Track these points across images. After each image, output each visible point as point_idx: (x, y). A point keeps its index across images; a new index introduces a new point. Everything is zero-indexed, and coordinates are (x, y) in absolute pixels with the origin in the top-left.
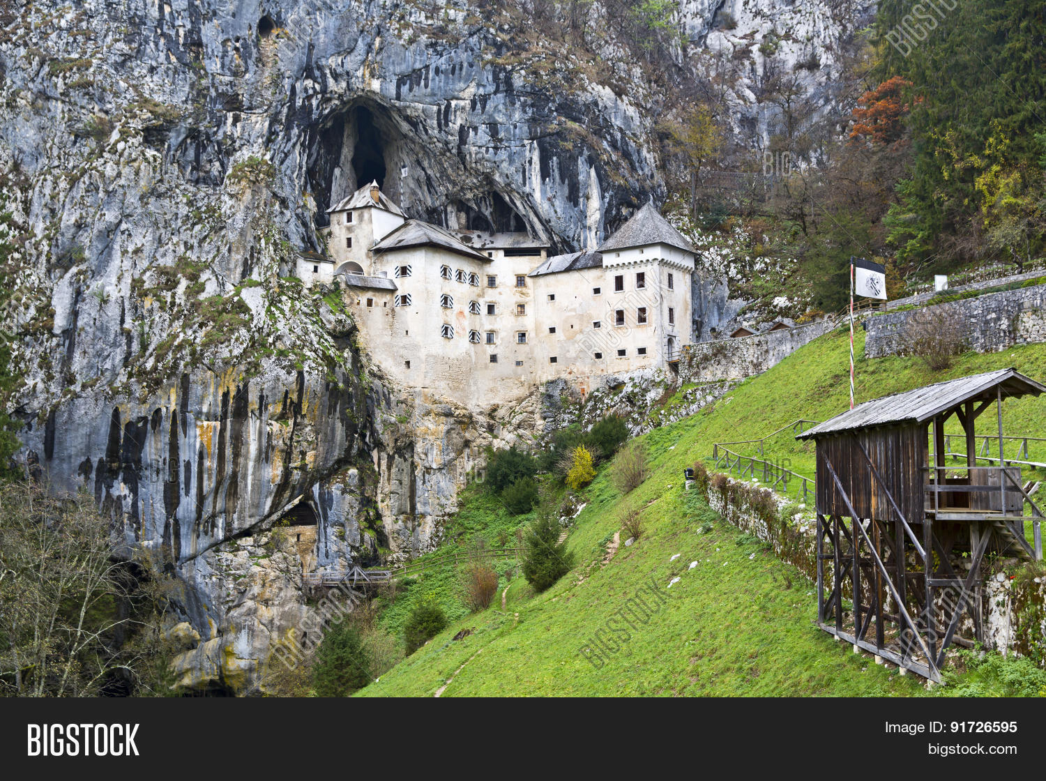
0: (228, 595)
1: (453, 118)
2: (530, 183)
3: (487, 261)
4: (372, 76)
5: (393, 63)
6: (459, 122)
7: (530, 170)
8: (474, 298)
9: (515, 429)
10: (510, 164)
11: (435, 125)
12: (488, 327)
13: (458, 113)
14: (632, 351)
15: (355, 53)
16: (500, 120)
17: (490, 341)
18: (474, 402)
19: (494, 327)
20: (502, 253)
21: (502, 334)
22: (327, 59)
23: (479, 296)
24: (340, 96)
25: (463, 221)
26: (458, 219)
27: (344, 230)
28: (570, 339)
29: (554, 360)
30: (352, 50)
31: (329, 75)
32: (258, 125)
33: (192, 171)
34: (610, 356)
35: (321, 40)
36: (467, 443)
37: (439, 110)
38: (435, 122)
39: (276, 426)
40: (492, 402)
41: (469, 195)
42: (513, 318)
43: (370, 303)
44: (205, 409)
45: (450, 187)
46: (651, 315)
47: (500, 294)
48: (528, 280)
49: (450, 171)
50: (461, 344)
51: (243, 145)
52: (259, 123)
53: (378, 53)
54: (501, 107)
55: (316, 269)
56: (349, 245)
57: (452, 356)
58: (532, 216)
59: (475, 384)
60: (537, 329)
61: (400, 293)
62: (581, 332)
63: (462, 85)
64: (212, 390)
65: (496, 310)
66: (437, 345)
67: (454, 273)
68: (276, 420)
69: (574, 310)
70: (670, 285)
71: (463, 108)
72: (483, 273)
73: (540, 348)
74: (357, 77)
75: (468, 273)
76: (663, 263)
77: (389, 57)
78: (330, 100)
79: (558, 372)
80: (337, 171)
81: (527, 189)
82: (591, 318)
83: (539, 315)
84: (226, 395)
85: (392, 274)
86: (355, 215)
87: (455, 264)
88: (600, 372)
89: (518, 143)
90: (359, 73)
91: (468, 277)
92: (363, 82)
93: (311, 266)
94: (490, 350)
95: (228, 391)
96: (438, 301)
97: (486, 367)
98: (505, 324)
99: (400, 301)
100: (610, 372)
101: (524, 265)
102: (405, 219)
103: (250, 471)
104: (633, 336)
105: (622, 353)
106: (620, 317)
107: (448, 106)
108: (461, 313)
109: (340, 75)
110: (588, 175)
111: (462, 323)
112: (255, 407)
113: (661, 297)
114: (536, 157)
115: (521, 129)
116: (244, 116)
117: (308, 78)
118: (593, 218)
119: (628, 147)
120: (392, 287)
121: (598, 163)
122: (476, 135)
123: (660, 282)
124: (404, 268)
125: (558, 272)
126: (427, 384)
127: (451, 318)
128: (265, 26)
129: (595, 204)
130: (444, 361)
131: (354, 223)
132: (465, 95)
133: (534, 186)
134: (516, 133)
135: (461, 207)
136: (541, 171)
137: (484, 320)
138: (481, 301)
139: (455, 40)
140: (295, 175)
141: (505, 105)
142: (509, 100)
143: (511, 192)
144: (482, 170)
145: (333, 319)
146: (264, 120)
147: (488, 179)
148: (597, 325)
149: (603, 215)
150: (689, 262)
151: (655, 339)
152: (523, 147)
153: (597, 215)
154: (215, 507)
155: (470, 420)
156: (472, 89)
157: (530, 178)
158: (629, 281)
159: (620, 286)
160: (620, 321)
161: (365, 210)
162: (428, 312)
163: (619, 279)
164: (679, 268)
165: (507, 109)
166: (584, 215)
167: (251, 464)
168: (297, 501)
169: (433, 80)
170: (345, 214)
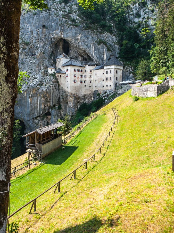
2: (92, 52)
3: (85, 67)
4: (62, 34)
5: (65, 31)
6: (78, 41)
9: (88, 100)
10: (88, 49)
12: (84, 80)
16: (86, 41)
17: (85, 82)
18: (81, 94)
19: (86, 80)
20: (87, 65)
21: (87, 81)
22: (54, 31)
23: (83, 74)
24: (57, 38)
26: (81, 58)
27: (58, 62)
28: (99, 82)
29: (96, 86)
30: (58, 30)
31: (54, 34)
34: (105, 86)
36: (78, 102)
37: (74, 39)
38: (74, 41)
39: (42, 99)
40: (85, 94)
41: (83, 54)
42: (89, 78)
43: (61, 76)
44: (31, 96)
45: (79, 53)
46: (112, 79)
47: (87, 73)
48: (92, 71)
50: (78, 83)
51: (39, 48)
53: (63, 30)
54: (86, 38)
55: (51, 70)
56: (59, 65)
57: (76, 86)
58: (93, 58)
59: (82, 90)
60: (93, 80)
61: (66, 74)
62: (101, 81)
63: (78, 35)
65: (86, 77)
66: (73, 84)
67: (77, 71)
69: (99, 77)
70: (117, 73)
71: (79, 39)
72: (84, 69)
73: (94, 84)
74: (59, 34)
76: (115, 68)
78: (55, 39)
79: (96, 89)
80: (59, 51)
82: (102, 79)
83: (94, 78)
84: (34, 93)
85: (65, 71)
86: (60, 59)
87: (77, 68)
88: (103, 89)
89: (89, 45)
91: (80, 71)
94: (85, 84)
96: (73, 76)
97: (84, 87)
99: (66, 76)
100: (105, 89)
101: (91, 68)
102: (70, 59)
103: (38, 106)
104: (109, 83)
105: (107, 86)
107: (76, 39)
108: (78, 77)
109: (56, 34)
110: (104, 50)
111: (79, 79)
112: (39, 95)
113: (114, 75)
114: (93, 47)
115: (90, 42)
116: (39, 43)
117: (51, 35)
118: (105, 59)
119: (112, 44)
120: (65, 73)
121: (105, 48)
122: (81, 43)
123: (114, 72)
124: (67, 69)
125: (97, 69)
126: (71, 91)
127: (76, 78)
128: (44, 26)
129: (105, 56)
130: (74, 87)
131: (60, 61)
132: (79, 36)
133: (93, 53)
134: (89, 43)
135: (82, 56)
136: (94, 50)
137: (84, 78)
138: (83, 75)
139: (77, 26)
140: (49, 53)
141: (87, 37)
142: (88, 36)
143: (89, 54)
144: (83, 50)
145: (53, 79)
146: (43, 43)
147: (85, 51)
148: (103, 80)
149: (107, 58)
150: (122, 68)
151: (113, 84)
152: (91, 45)
153: (106, 58)
154: (33, 112)
155: (79, 98)
156: (80, 35)
157: (92, 51)
158: (109, 72)
159: (107, 73)
160: (107, 80)
161: (62, 59)
162: (71, 78)
163: (107, 72)
164: (119, 69)
165: (87, 38)
166: (103, 58)
167: (38, 105)
168: (47, 112)
169: (73, 34)
170: (58, 59)
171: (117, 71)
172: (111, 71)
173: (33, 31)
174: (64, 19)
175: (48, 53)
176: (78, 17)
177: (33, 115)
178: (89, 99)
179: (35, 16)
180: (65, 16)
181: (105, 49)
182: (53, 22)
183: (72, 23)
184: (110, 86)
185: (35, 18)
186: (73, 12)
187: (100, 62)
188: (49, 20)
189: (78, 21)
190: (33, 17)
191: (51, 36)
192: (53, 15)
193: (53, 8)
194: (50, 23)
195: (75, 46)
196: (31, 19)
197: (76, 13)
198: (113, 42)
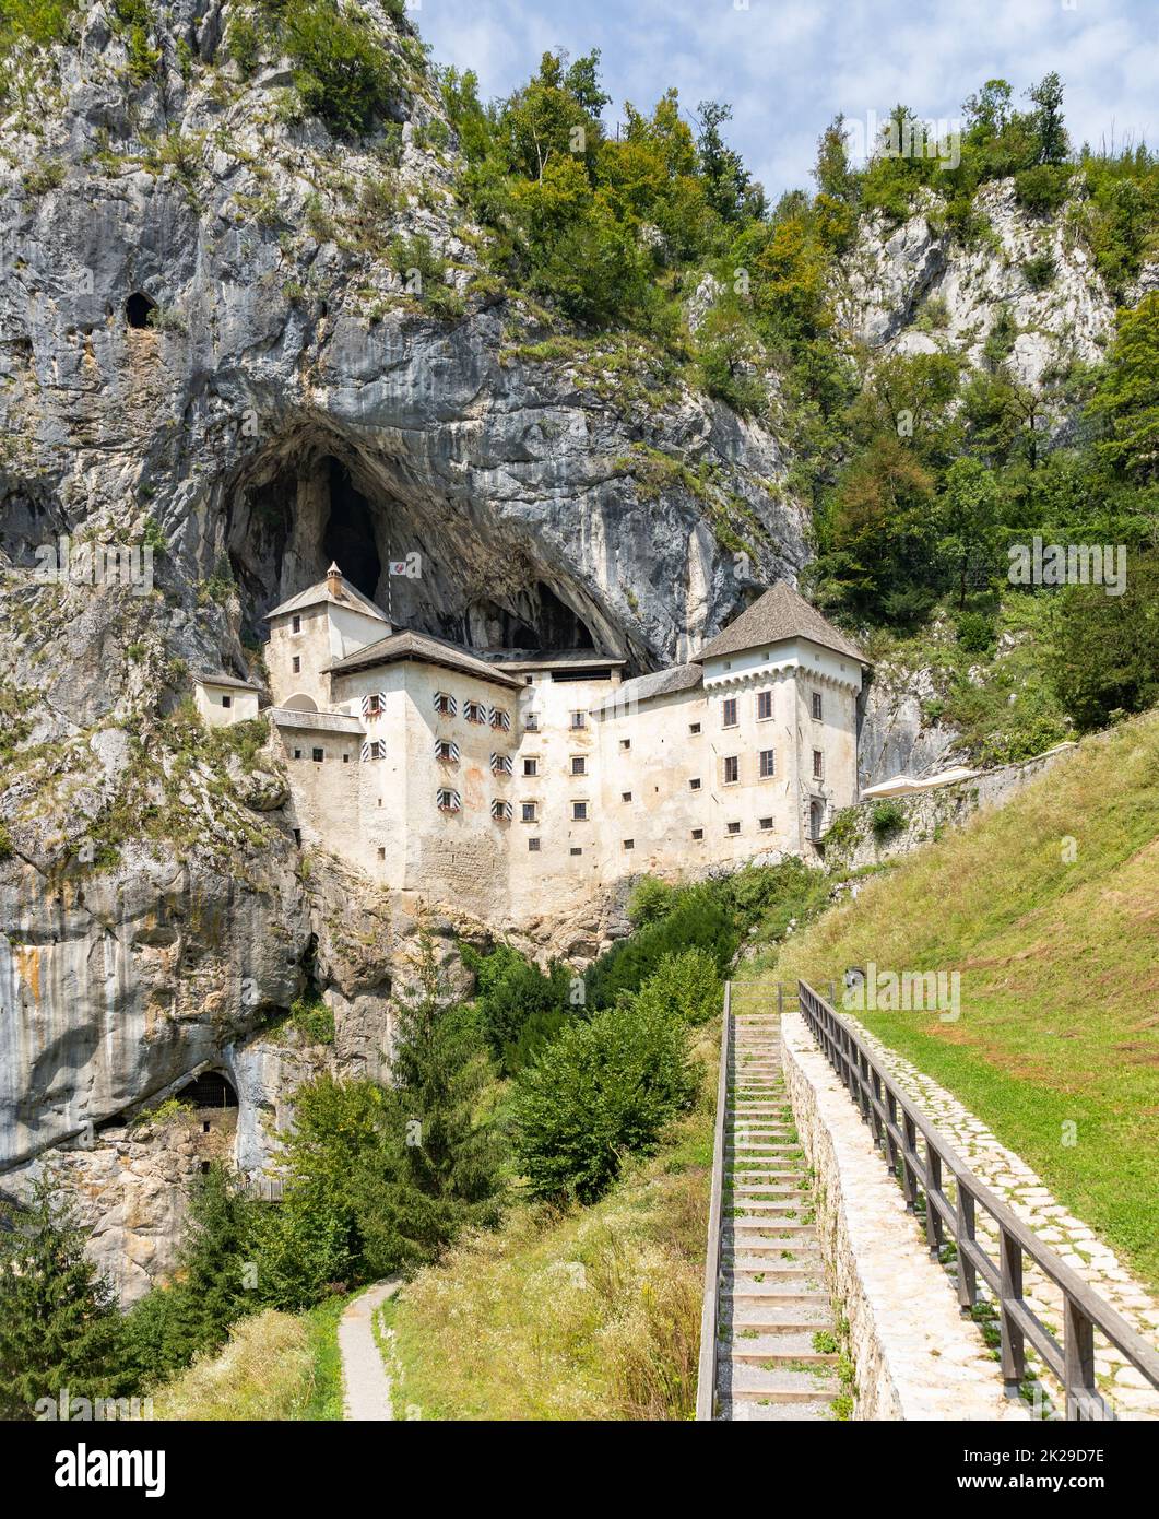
1: (455, 451)
2: (590, 559)
3: (525, 690)
4: (315, 382)
5: (348, 359)
6: (466, 459)
7: (588, 536)
8: (500, 749)
9: (565, 956)
10: (554, 527)
11: (427, 466)
12: (526, 795)
13: (463, 443)
14: (750, 824)
15: (286, 342)
16: (535, 453)
17: (528, 817)
18: (500, 913)
19: (537, 796)
20: (547, 676)
21: (549, 806)
22: (239, 358)
23: (511, 745)
25: (496, 634)
26: (488, 629)
27: (289, 646)
28: (655, 809)
29: (629, 844)
30: (278, 341)
31: (244, 386)
32: (124, 470)
33: (26, 550)
34: (715, 832)
35: (230, 327)
37: (431, 439)
38: (426, 460)
40: (532, 913)
41: (500, 590)
42: (565, 781)
43: (318, 754)
45: (468, 576)
46: (782, 762)
47: (545, 741)
48: (589, 719)
49: (462, 547)
50: (477, 822)
51: (102, 503)
52: (126, 469)
53: (322, 344)
55: (226, 702)
56: (297, 669)
57: (457, 841)
58: (596, 615)
59: (504, 882)
60: (605, 796)
61: (369, 740)
62: (671, 797)
63: (467, 396)
65: (539, 769)
66: (429, 821)
67: (460, 708)
69: (660, 761)
70: (818, 713)
71: (471, 434)
72: (516, 710)
73: (609, 825)
74: (290, 388)
75: (488, 706)
76: (801, 673)
77: (342, 349)
79: (633, 862)
80: (290, 560)
81: (585, 569)
82: (685, 773)
83: (607, 774)
85: (356, 712)
86: (304, 619)
87: (461, 691)
88: (699, 861)
89: (565, 490)
90: (293, 380)
91: (487, 715)
92: (301, 394)
93: (216, 696)
94: (529, 831)
96: (430, 749)
97: (522, 859)
98: (553, 789)
99: (370, 752)
100: (715, 859)
101: (585, 694)
103: (109, 1024)
104: (751, 799)
105: (734, 827)
106: (731, 769)
107: (446, 433)
108: (477, 772)
109: (261, 385)
110: (686, 539)
111: (478, 788)
113: (798, 733)
114: (597, 516)
115: (568, 466)
116: (101, 456)
117: (215, 394)
118: (696, 616)
120: (356, 730)
121: (701, 522)
122: (495, 480)
123: (796, 707)
124: (375, 699)
127: (457, 777)
128: (140, 307)
130: (442, 847)
131: (302, 633)
132: (475, 411)
133: (596, 562)
134: (563, 470)
135: (494, 611)
136: (608, 537)
137: (518, 784)
138: (514, 754)
140: (198, 554)
142: (547, 421)
143: (559, 578)
144: (512, 540)
145: (247, 780)
146: (134, 463)
148: (696, 784)
149: (712, 610)
150: (852, 676)
151: (788, 803)
152: (574, 496)
153: (703, 610)
156: (485, 402)
157: (589, 550)
158: (747, 707)
159: (731, 717)
160: (732, 776)
161: (320, 610)
162: (411, 767)
163: (730, 706)
164: (834, 684)
165: (545, 437)
166: (680, 609)
168: (197, 1071)
169: (415, 384)
170: (291, 619)
171: (817, 698)
172: (765, 698)
173: (33, 338)
174: (330, 250)
179: (48, 203)
181: (701, 537)
182: (227, 275)
186: (412, 199)
188: (193, 254)
189: (463, 278)
190: (32, 211)
191: (216, 402)
192: (227, 207)
193: (227, 151)
194: (198, 280)
195: (439, 500)
197: (433, 210)
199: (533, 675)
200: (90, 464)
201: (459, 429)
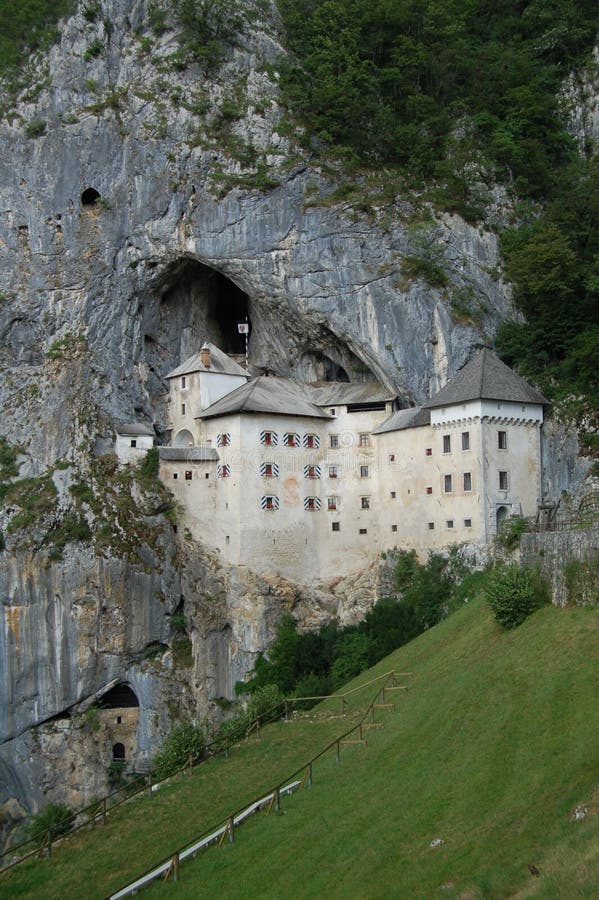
0: (45, 776)
1: (276, 270)
2: (367, 331)
3: (331, 419)
4: (188, 235)
5: (207, 220)
6: (283, 273)
7: (365, 317)
8: (311, 462)
9: (351, 607)
10: (341, 314)
11: (259, 280)
12: (329, 492)
13: (280, 264)
14: (459, 523)
15: (169, 214)
16: (327, 267)
17: (332, 507)
18: (311, 575)
19: (338, 492)
20: (345, 409)
21: (344, 500)
22: (142, 225)
23: (320, 458)
24: (163, 259)
25: (321, 372)
26: (316, 372)
27: (179, 396)
28: (407, 505)
29: (394, 528)
30: (165, 213)
31: (148, 241)
33: (25, 351)
34: (441, 526)
35: (139, 206)
37: (260, 264)
38: (258, 276)
39: (80, 610)
40: (335, 574)
41: (319, 346)
42: (355, 482)
43: (189, 476)
44: (11, 595)
45: (297, 339)
46: (477, 481)
47: (343, 454)
48: (372, 439)
49: (288, 324)
50: (293, 514)
51: (64, 322)
52: (78, 300)
53: (191, 213)
54: (326, 252)
55: (134, 444)
56: (184, 412)
57: (277, 529)
58: (376, 366)
59: (315, 554)
60: (381, 493)
61: (221, 463)
62: (417, 498)
63: (281, 234)
64: (15, 576)
65: (338, 474)
66: (257, 516)
67: (281, 438)
68: (82, 605)
69: (411, 473)
70: (502, 445)
71: (284, 259)
72: (323, 433)
73: (384, 513)
74: (174, 240)
75: (302, 434)
76: (488, 420)
77: (202, 215)
78: (155, 264)
79: (396, 542)
80: (187, 332)
81: (364, 339)
82: (424, 482)
83: (381, 478)
84: (30, 581)
85: (214, 445)
86: (187, 378)
87: (280, 429)
88: (431, 545)
89: (348, 289)
90: (175, 236)
91: (301, 440)
92: (180, 243)
93: (128, 441)
94: (332, 517)
95: (31, 576)
96: (257, 471)
97: (328, 536)
98: (348, 488)
99: (221, 472)
100: (440, 545)
101: (368, 421)
102: (247, 377)
103: (58, 655)
104: (459, 505)
105: (450, 524)
106: (448, 482)
107: (269, 259)
108: (292, 480)
109: (157, 239)
110: (431, 316)
111: (293, 490)
112: (58, 591)
113: (486, 460)
114: (369, 303)
115: (349, 274)
116: (64, 293)
117: (130, 245)
118: (441, 365)
119: (482, 280)
120: (212, 457)
121: (439, 304)
122: (302, 283)
123: (484, 443)
124: (225, 436)
125: (398, 430)
126: (244, 561)
127: (276, 487)
128: (90, 197)
129: (441, 348)
130: (266, 535)
131: (187, 388)
132: (285, 244)
133: (371, 334)
134: (346, 277)
135: (320, 357)
136: (379, 317)
137: (325, 484)
138: (322, 464)
139: (270, 187)
140: (121, 346)
141: (332, 249)
142: (335, 244)
143: (350, 341)
144: (316, 321)
145: (143, 497)
146: (83, 296)
147: (324, 328)
148: (430, 491)
149: (451, 361)
150: (536, 415)
151: (481, 509)
152: (354, 292)
153: (445, 361)
154: (29, 691)
155: (298, 598)
156: (293, 237)
157: (366, 326)
158: (456, 442)
159: (447, 448)
160: (448, 488)
161: (195, 375)
162: (245, 484)
163: (447, 439)
164: (516, 422)
165: (334, 254)
166: (429, 362)
167: (58, 649)
168: (110, 685)
169: (248, 233)
170: (180, 379)
171: (502, 435)
172: (466, 435)
173: (28, 224)
174: (198, 151)
175: (118, 344)
176: (275, 138)
177: (32, 708)
178: (355, 603)
179: (39, 142)
180: (204, 137)
181: (441, 311)
182: (137, 174)
183: (246, 171)
184: (468, 523)
185: (36, 152)
186: (251, 109)
187: (415, 385)
188: (120, 161)
189: (279, 159)
190: (28, 152)
191: (131, 249)
192: (140, 132)
193: (140, 96)
194: (122, 176)
195: (270, 299)
196: (16, 161)
197: (264, 116)
198: (484, 269)
199: (335, 408)
200: (58, 298)
201: (277, 256)
